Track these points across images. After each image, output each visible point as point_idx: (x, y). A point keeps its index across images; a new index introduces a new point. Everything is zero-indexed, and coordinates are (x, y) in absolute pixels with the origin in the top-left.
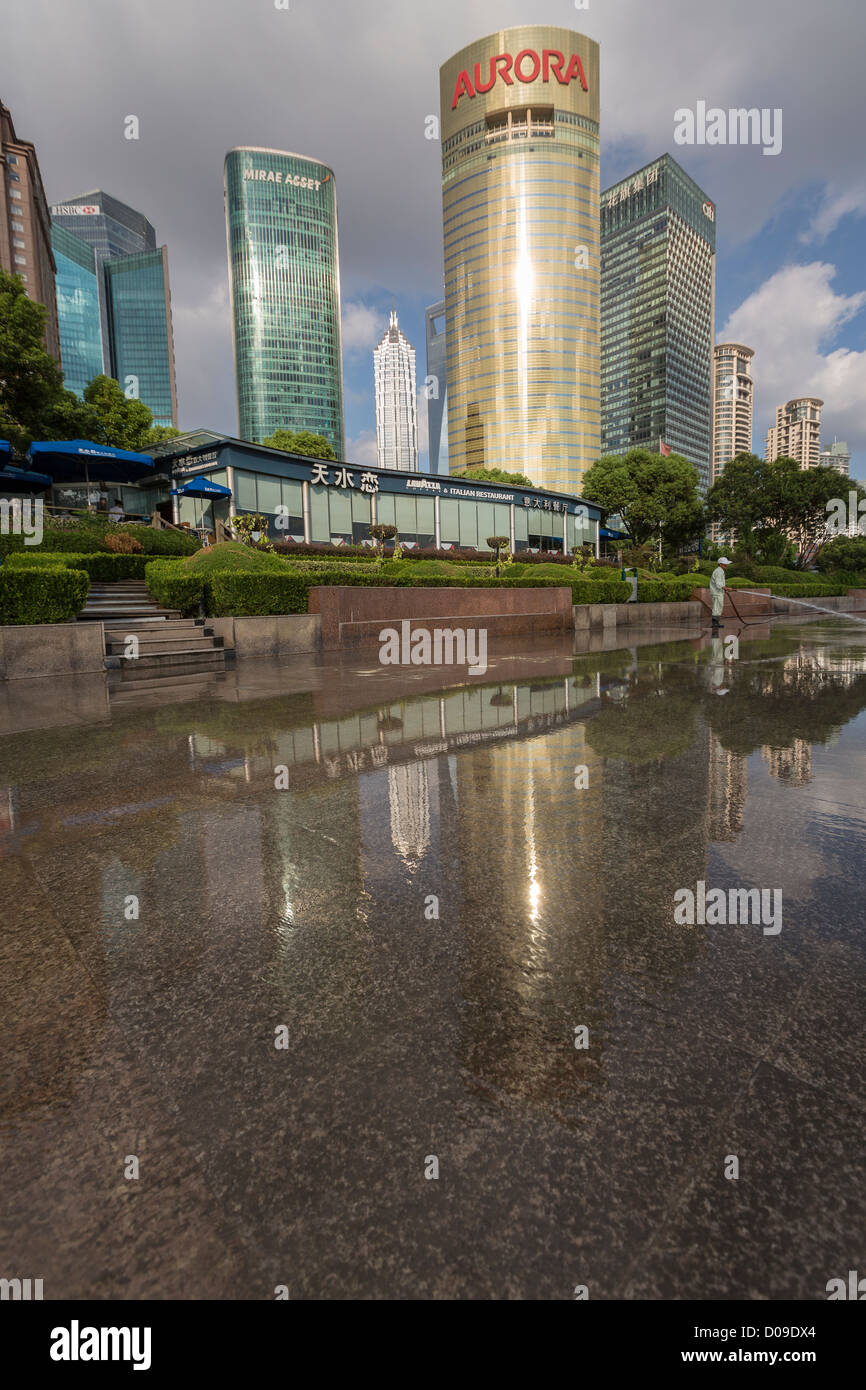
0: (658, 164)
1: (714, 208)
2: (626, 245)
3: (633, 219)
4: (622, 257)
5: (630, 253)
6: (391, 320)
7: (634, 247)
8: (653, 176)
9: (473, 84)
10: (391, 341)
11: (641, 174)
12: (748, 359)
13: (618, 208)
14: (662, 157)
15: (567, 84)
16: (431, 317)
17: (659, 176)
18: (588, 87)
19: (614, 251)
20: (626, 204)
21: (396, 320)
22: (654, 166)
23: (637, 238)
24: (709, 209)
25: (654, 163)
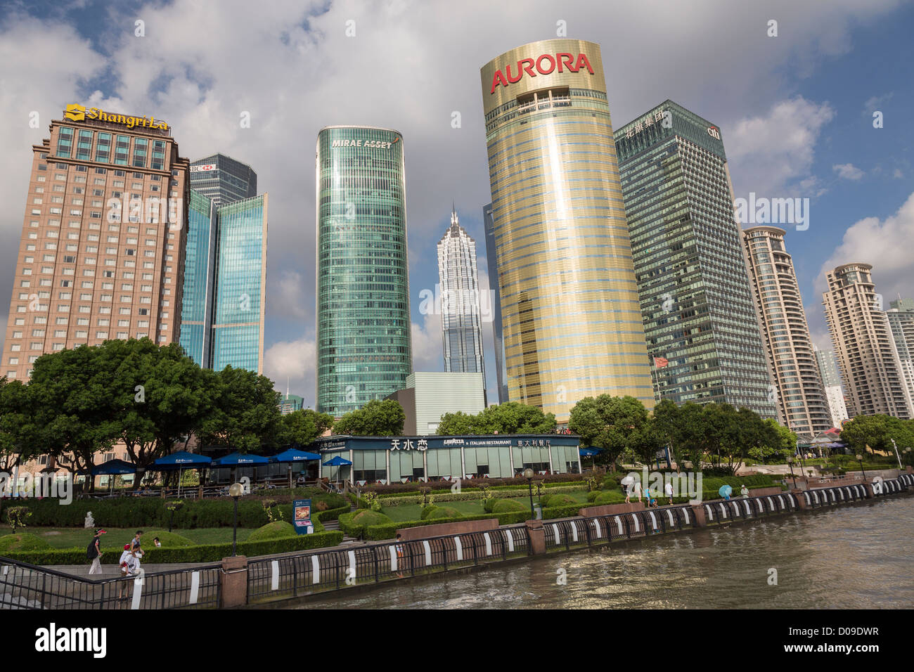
6: (452, 219)
10: (453, 236)
16: (488, 212)
21: (457, 219)
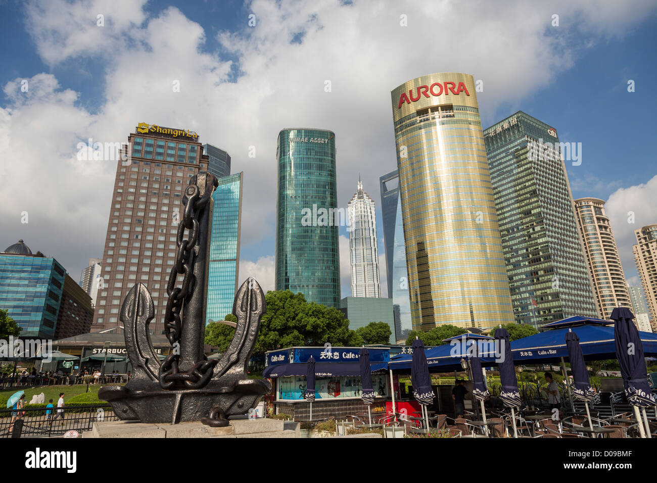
0: (516, 116)
1: (555, 130)
2: (504, 154)
3: (506, 141)
4: (503, 160)
5: (507, 158)
6: (359, 186)
7: (509, 155)
8: (514, 121)
9: (409, 97)
10: (359, 198)
11: (507, 120)
12: (602, 206)
13: (496, 136)
14: (517, 113)
15: (458, 94)
16: (383, 181)
17: (517, 121)
18: (470, 94)
19: (498, 158)
20: (501, 134)
21: (362, 186)
22: (514, 117)
23: (510, 151)
24: (552, 132)
25: (513, 115)
